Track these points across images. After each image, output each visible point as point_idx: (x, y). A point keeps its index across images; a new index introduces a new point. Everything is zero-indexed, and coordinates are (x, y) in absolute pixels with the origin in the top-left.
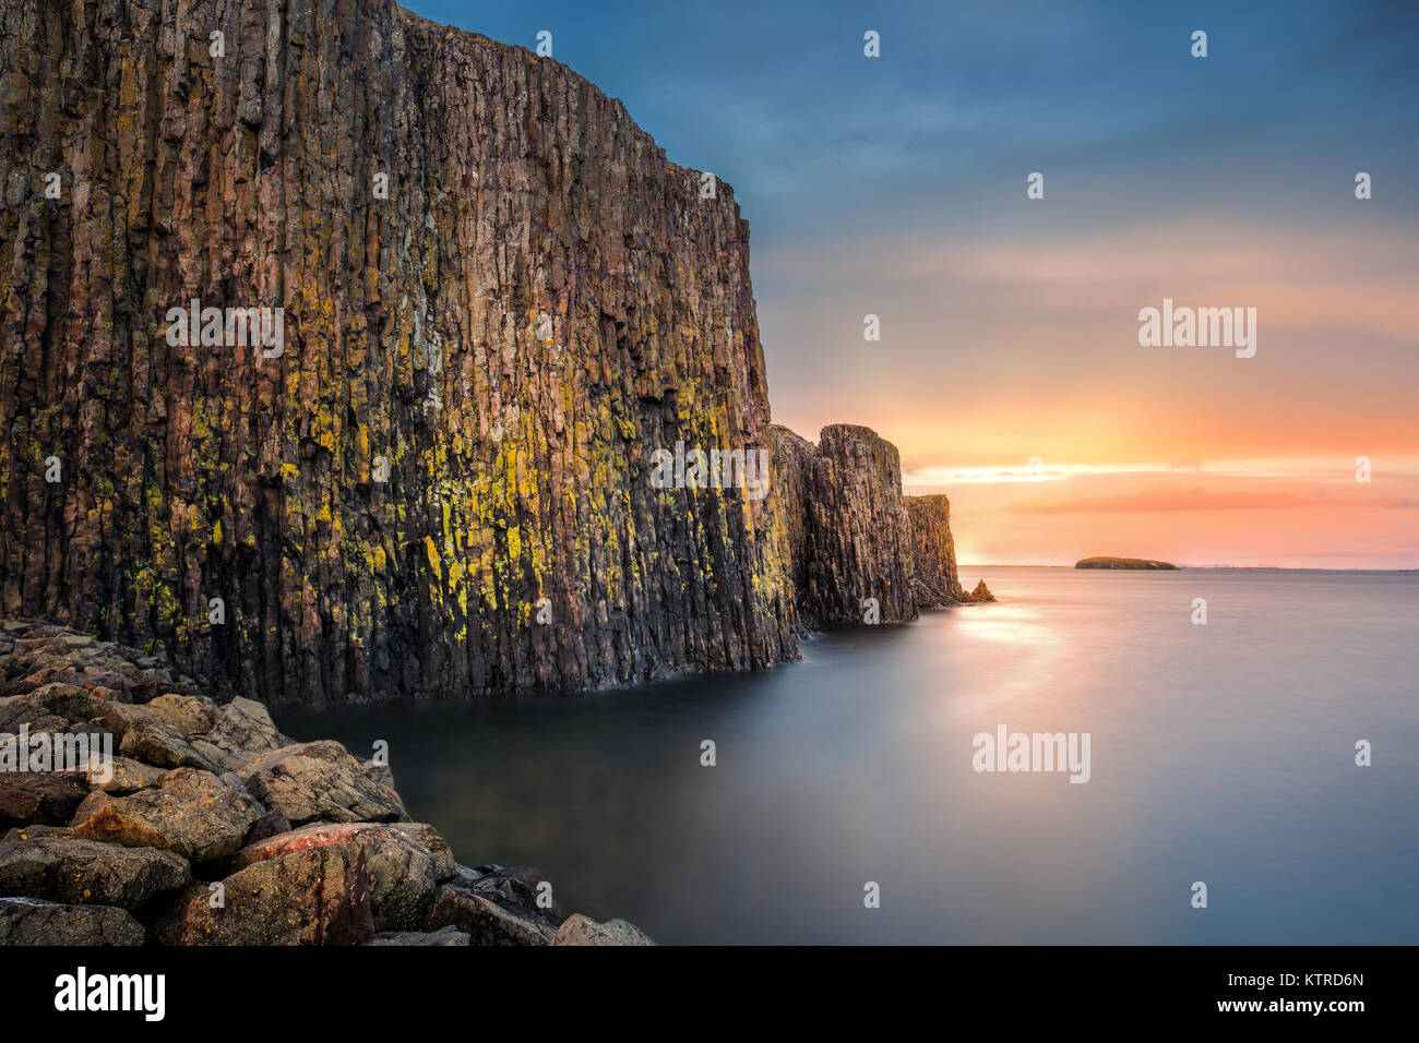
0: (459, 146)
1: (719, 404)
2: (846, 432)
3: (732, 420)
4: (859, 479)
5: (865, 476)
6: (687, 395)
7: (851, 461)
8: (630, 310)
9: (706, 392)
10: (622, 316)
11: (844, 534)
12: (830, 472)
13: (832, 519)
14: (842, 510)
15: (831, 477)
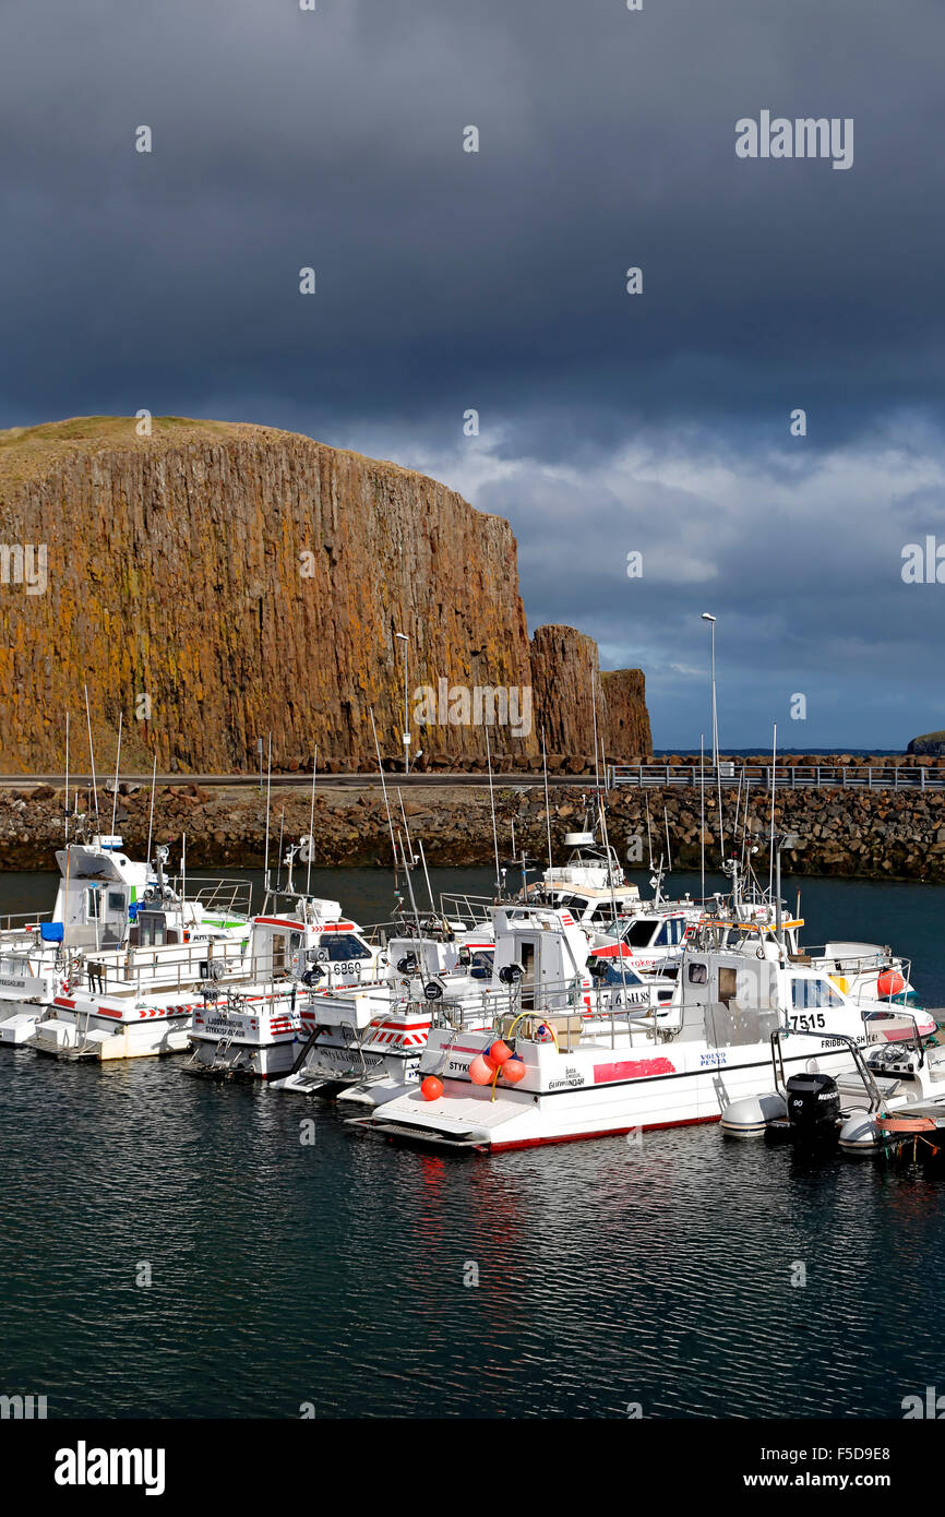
0: (392, 534)
1: (506, 650)
2: (556, 632)
3: (514, 659)
4: (567, 671)
5: (571, 668)
6: (492, 647)
7: (560, 655)
8: (468, 607)
9: (500, 644)
10: (465, 612)
11: (555, 715)
12: (543, 665)
13: (545, 703)
14: (553, 697)
15: (544, 668)
